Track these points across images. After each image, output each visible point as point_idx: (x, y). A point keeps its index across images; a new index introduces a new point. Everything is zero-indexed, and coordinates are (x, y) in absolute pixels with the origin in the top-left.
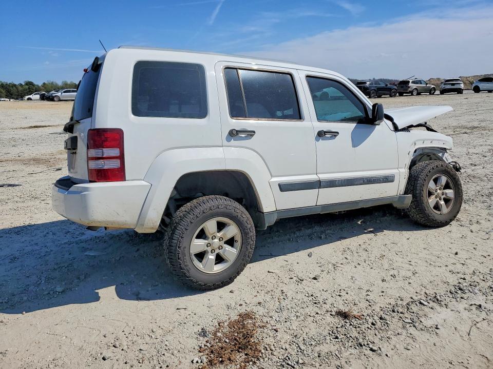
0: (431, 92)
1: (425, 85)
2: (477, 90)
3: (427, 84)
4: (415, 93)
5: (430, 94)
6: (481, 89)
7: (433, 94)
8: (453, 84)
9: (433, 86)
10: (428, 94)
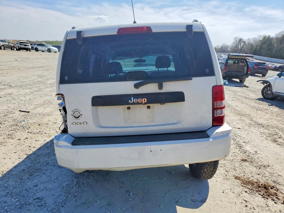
0: (12, 48)
1: (8, 44)
2: (37, 50)
3: (9, 43)
4: (2, 48)
5: (12, 49)
6: (39, 50)
7: (13, 50)
8: (25, 45)
9: (13, 45)
10: (10, 49)
